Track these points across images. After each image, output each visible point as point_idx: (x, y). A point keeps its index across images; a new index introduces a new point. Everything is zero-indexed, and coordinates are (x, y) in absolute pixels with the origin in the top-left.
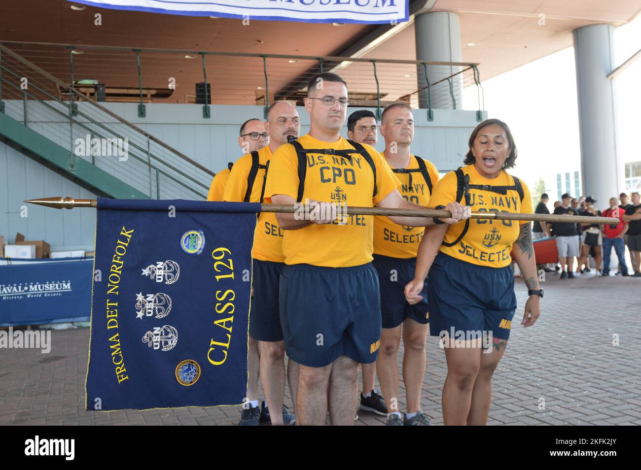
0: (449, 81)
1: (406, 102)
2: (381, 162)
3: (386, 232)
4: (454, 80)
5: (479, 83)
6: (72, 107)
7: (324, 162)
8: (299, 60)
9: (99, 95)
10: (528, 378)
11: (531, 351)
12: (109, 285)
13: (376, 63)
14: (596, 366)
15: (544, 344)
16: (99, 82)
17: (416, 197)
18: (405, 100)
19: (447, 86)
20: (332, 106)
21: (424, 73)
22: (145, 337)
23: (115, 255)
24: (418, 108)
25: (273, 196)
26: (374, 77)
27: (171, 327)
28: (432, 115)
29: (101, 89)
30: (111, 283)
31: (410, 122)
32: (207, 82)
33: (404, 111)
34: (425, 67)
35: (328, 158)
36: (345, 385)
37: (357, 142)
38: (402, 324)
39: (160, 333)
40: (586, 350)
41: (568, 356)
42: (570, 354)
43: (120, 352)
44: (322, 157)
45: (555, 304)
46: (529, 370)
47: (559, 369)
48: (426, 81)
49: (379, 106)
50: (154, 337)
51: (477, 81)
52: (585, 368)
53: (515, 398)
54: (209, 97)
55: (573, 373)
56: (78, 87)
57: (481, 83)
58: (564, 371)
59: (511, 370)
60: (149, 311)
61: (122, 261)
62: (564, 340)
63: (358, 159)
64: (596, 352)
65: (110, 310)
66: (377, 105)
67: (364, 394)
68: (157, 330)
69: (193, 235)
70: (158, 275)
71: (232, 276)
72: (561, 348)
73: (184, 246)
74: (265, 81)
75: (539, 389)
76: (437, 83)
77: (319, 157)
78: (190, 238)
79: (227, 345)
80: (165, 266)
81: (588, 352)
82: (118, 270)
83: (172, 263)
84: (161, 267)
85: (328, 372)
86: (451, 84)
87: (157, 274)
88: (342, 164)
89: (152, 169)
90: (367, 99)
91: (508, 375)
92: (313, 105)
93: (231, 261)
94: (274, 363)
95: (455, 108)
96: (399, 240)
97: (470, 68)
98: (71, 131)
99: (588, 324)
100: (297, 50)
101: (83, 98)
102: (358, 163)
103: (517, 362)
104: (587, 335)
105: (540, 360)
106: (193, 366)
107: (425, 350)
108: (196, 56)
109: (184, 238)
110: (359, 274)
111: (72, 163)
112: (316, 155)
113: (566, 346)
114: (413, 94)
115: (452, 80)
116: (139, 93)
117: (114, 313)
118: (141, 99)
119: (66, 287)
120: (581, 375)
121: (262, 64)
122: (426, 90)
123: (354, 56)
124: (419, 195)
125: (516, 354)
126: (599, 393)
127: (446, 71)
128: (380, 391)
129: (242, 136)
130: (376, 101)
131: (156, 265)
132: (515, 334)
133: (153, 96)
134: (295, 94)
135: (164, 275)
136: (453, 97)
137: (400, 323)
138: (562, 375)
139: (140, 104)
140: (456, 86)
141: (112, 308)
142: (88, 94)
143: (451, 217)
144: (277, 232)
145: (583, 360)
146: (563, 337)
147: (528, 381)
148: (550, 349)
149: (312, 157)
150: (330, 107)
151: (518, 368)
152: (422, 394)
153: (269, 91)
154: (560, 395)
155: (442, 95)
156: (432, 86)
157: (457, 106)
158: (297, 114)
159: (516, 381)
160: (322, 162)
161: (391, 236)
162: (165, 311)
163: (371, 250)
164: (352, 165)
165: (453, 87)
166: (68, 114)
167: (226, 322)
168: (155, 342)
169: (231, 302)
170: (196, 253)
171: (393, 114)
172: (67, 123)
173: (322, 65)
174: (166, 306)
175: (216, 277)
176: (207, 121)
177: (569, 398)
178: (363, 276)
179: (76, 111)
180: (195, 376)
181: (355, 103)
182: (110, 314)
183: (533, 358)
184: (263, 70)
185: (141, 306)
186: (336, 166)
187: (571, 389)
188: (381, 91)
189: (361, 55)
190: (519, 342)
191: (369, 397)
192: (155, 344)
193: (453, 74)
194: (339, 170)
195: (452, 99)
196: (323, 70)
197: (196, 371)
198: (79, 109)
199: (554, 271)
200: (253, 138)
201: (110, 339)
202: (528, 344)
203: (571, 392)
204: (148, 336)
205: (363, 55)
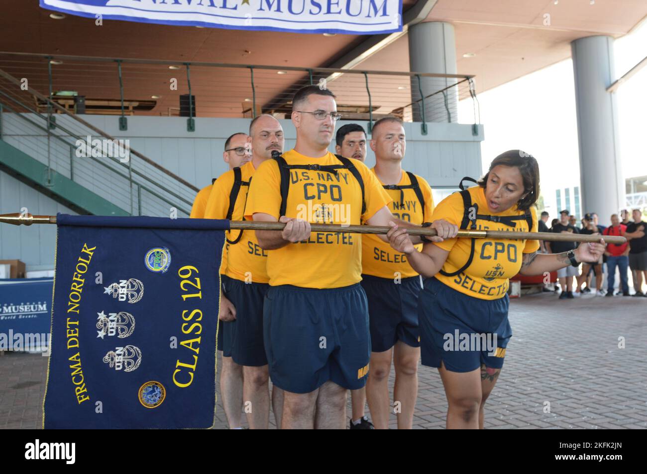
0: (444, 93)
1: (399, 115)
2: (370, 177)
3: (376, 251)
4: (449, 93)
5: (475, 95)
6: (50, 119)
7: (308, 179)
8: (289, 72)
9: (78, 107)
10: (524, 403)
11: (528, 375)
12: (70, 303)
13: (368, 75)
14: (595, 391)
15: (541, 368)
16: (78, 94)
17: (408, 215)
18: (398, 113)
19: (441, 98)
20: (323, 121)
21: (418, 85)
22: (107, 357)
23: (76, 273)
24: (411, 121)
25: (254, 214)
26: (366, 90)
27: (135, 347)
28: (426, 128)
29: (81, 101)
30: (72, 302)
31: (402, 137)
32: (192, 94)
33: (396, 125)
34: (419, 79)
35: (312, 174)
36: (332, 412)
37: (345, 157)
38: (393, 347)
39: (122, 353)
40: (584, 374)
41: (566, 380)
42: (568, 377)
43: (81, 372)
44: (307, 173)
45: (554, 325)
46: (526, 395)
47: (557, 394)
48: (419, 93)
49: (372, 119)
50: (117, 357)
51: (473, 93)
52: (584, 392)
53: (511, 424)
54: (194, 109)
55: (571, 398)
56: (56, 98)
57: (477, 96)
58: (562, 395)
59: (507, 395)
60: (112, 330)
61: (83, 279)
62: (562, 363)
63: (346, 175)
64: (596, 376)
65: (71, 329)
66: (369, 118)
67: (354, 421)
68: (120, 350)
69: (158, 252)
70: (121, 294)
71: (199, 295)
72: (559, 372)
73: (148, 263)
74: (252, 93)
75: (536, 415)
76: (431, 95)
77: (303, 173)
78: (155, 256)
79: (194, 367)
80: (128, 285)
81: (587, 376)
82: (79, 288)
83: (135, 281)
84: (125, 285)
85: (314, 398)
86: (445, 97)
87: (120, 292)
88: (328, 180)
89: (133, 184)
90: (358, 112)
91: (504, 401)
92: (302, 118)
93: (198, 279)
94: (258, 389)
95: (450, 121)
96: (390, 260)
97: (465, 80)
98: (49, 145)
99: (587, 346)
100: (286, 61)
101: (61, 110)
102: (345, 178)
103: (514, 387)
104: (586, 357)
105: (537, 384)
106: (157, 388)
107: (416, 375)
108: (180, 67)
109: (148, 255)
110: (346, 295)
111: (49, 178)
112: (300, 171)
113: (565, 369)
114: (406, 106)
115: (447, 93)
116: (120, 105)
117: (75, 332)
118: (122, 111)
119: (42, 309)
120: (580, 400)
121: (250, 75)
122: (420, 103)
123: (345, 68)
124: (411, 212)
125: (513, 379)
126: (598, 419)
127: (441, 83)
128: (370, 417)
129: (227, 151)
130: (368, 114)
131: (119, 283)
132: (512, 357)
133: (135, 108)
134: (283, 107)
135: (127, 294)
136: (447, 110)
137: (390, 347)
138: (560, 399)
139: (121, 116)
140: (451, 99)
141: (72, 327)
142: (67, 106)
143: (437, 235)
144: (260, 252)
145: (582, 384)
146: (562, 359)
147: (525, 407)
148: (548, 373)
149: (296, 173)
150: (322, 121)
151: (515, 392)
152: (414, 421)
153: (256, 104)
154: (558, 421)
155: (437, 108)
156: (427, 99)
157: (452, 120)
158: (281, 128)
159: (512, 406)
160: (307, 178)
161: (382, 256)
162: (128, 330)
163: (359, 270)
164: (339, 181)
165: (447, 100)
166: (45, 127)
167: (193, 343)
168: (118, 362)
169: (198, 322)
170: (161, 272)
171: (384, 129)
172: (44, 136)
173: (311, 76)
174: (129, 325)
175: (183, 296)
176: (191, 134)
177: (567, 424)
178: (350, 298)
179: (54, 124)
180: (159, 397)
181: (346, 116)
182: (70, 333)
183: (531, 382)
184: (251, 82)
185: (103, 326)
186: (322, 182)
187: (569, 415)
188: (373, 104)
189: (352, 66)
190: (515, 366)
191: (358, 424)
192: (117, 364)
193: (448, 86)
194: (325, 186)
195: (446, 111)
196: (313, 82)
197: (160, 393)
198: (57, 122)
199: (552, 291)
200: (238, 153)
201: (70, 359)
202: (525, 367)
203: (569, 417)
204: (109, 356)
205: (354, 66)
